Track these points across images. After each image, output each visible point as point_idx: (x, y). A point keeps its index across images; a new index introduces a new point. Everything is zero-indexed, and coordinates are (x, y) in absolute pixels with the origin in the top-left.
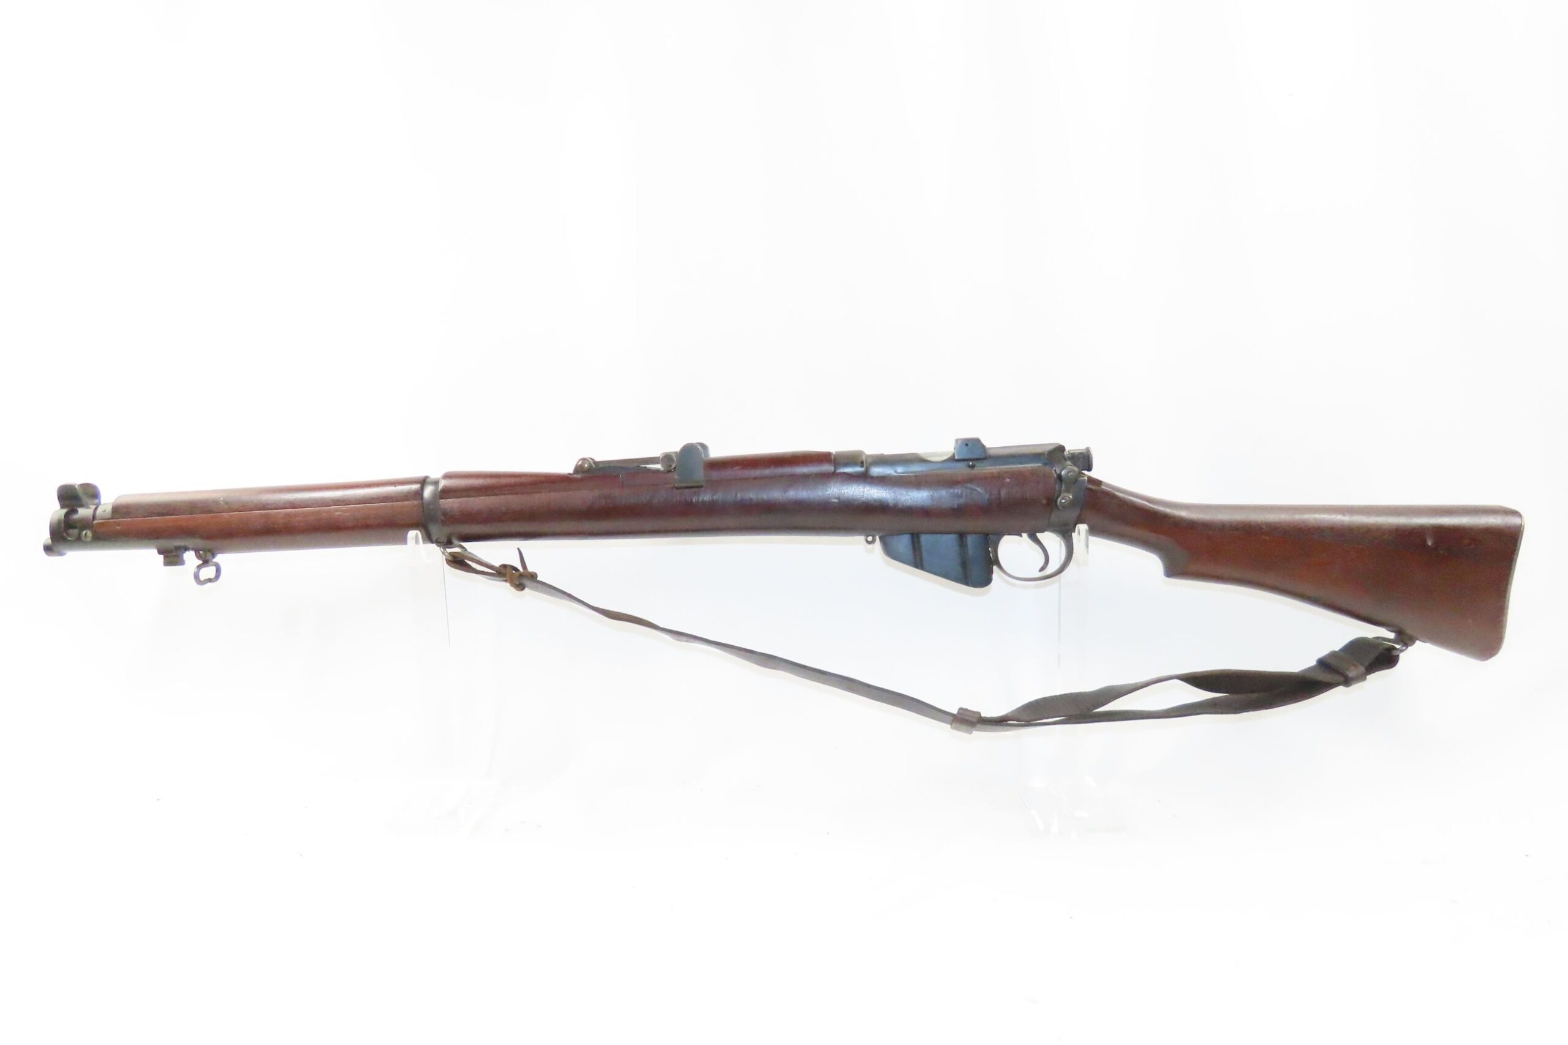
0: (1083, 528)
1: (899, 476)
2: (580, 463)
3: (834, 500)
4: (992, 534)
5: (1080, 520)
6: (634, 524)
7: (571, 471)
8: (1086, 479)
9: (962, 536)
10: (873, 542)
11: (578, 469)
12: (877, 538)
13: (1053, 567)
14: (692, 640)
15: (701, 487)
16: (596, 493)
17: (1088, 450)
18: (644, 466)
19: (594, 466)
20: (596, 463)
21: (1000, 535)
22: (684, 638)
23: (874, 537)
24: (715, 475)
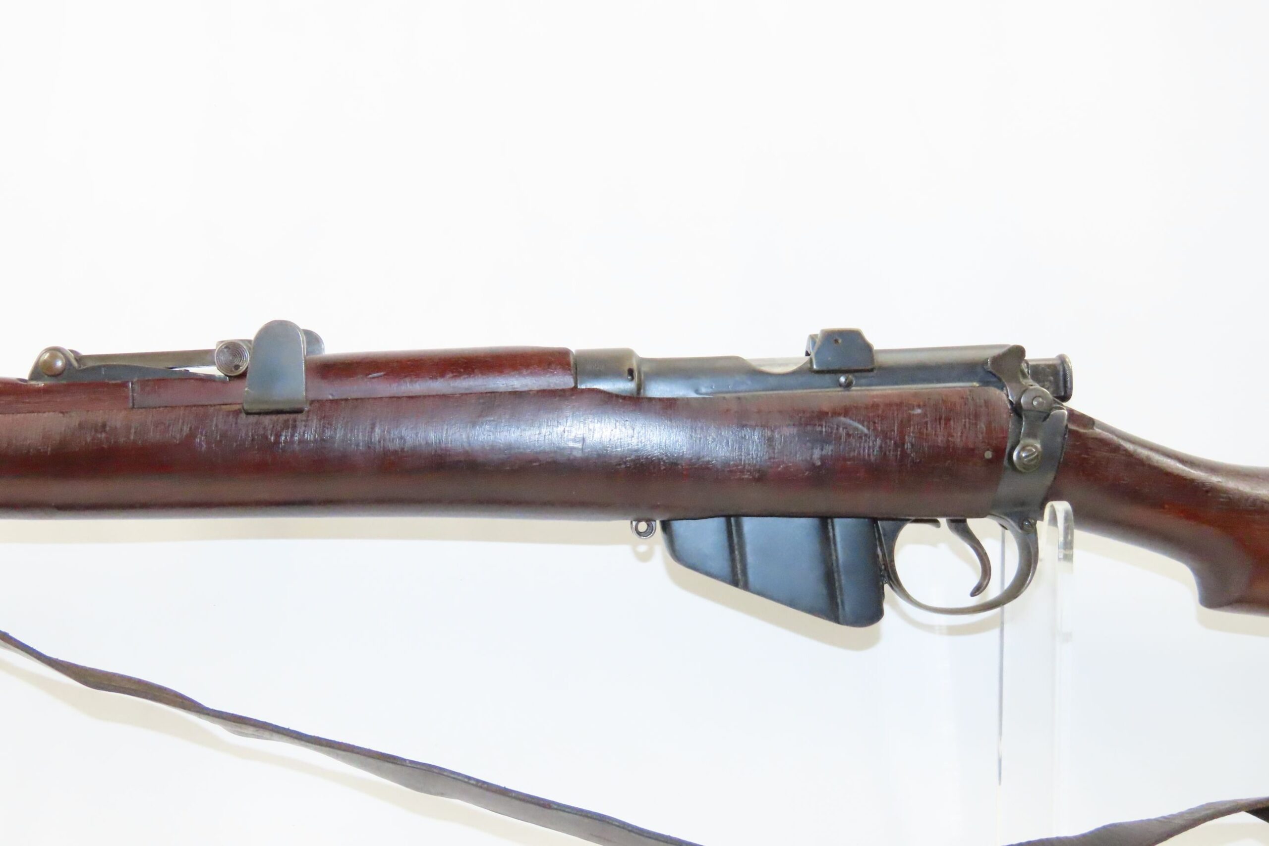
0: (1062, 507)
1: (704, 398)
2: (46, 356)
3: (571, 444)
4: (882, 519)
5: (1054, 494)
6: (158, 487)
7: (26, 376)
8: (1066, 412)
9: (825, 520)
10: (650, 531)
11: (40, 370)
12: (658, 525)
13: (994, 591)
14: (267, 734)
15: (299, 411)
16: (74, 419)
17: (1063, 360)
18: (183, 369)
19: (75, 364)
20: (80, 359)
21: (900, 521)
22: (251, 730)
23: (649, 521)
24: (330, 390)
